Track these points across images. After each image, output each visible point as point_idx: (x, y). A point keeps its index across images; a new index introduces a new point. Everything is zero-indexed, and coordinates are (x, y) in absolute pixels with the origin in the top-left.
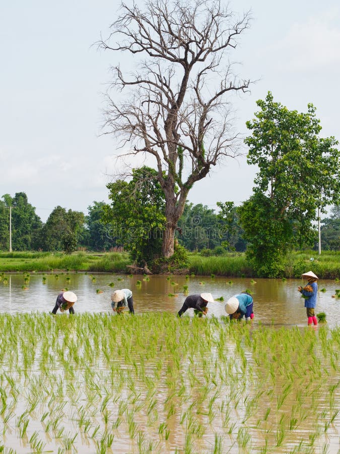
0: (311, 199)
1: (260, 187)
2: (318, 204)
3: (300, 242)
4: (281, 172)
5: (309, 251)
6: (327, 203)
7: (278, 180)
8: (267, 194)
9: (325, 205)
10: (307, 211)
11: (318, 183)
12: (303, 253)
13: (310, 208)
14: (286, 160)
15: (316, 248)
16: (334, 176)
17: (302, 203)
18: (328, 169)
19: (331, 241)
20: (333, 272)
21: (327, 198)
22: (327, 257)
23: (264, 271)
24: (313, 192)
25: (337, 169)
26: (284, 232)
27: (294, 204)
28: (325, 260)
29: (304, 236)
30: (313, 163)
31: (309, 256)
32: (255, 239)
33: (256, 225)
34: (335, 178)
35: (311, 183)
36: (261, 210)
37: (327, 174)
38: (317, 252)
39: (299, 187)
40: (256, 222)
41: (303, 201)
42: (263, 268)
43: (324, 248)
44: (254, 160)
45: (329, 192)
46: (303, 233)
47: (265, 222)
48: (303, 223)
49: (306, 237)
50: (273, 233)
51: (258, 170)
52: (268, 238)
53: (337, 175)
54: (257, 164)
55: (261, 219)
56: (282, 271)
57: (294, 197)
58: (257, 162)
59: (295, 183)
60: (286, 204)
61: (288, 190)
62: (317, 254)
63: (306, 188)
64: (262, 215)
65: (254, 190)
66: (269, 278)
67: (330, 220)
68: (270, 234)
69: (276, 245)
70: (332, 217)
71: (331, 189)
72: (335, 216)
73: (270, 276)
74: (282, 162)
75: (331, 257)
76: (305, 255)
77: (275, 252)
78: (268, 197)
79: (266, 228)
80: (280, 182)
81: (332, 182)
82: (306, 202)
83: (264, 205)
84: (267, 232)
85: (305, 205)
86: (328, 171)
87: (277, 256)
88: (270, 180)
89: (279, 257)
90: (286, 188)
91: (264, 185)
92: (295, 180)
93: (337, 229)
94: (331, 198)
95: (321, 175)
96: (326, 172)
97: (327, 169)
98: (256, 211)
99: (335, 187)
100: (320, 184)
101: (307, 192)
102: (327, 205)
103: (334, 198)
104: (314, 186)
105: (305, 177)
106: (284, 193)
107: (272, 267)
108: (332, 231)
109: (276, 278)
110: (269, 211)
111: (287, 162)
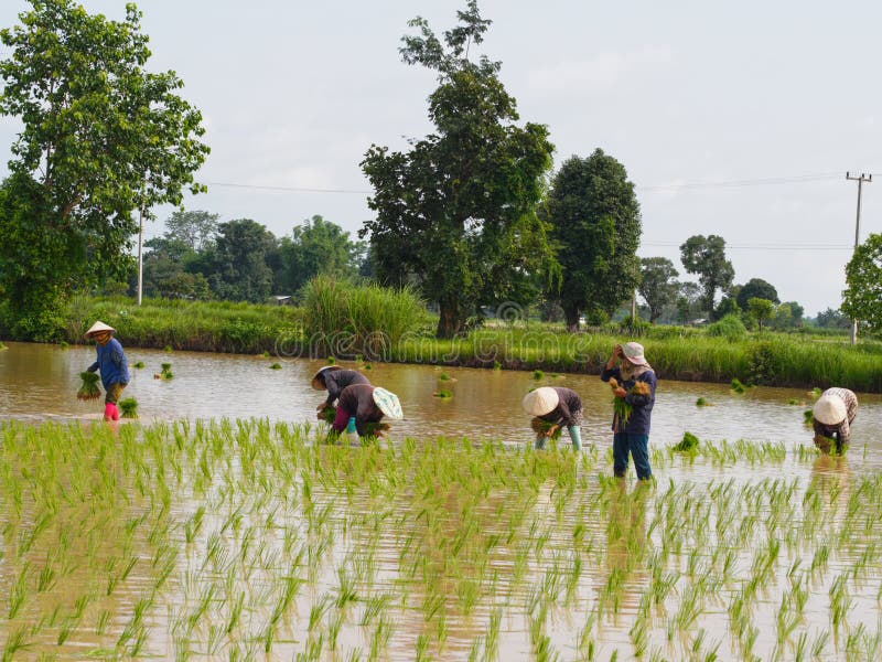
0: (124, 189)
1: (23, 162)
2: (139, 201)
3: (99, 272)
4: (66, 134)
5: (118, 296)
6: (154, 200)
7: (61, 149)
8: (38, 174)
9: (151, 204)
10: (115, 214)
11: (140, 161)
12: (107, 300)
13: (122, 208)
14: (78, 110)
15: (132, 293)
16: (172, 149)
17: (105, 198)
18: (161, 134)
19: (163, 282)
20: (161, 335)
21: (156, 190)
22: (151, 309)
23: (24, 328)
24: (129, 177)
25: (178, 136)
26: (69, 253)
27: (90, 199)
28: (149, 315)
29: (107, 263)
30: (132, 120)
31: (118, 307)
32: (9, 264)
33: (13, 236)
34: (173, 152)
35: (125, 160)
36: (25, 207)
37: (158, 144)
38: (133, 300)
39: (101, 165)
40: (12, 229)
41: (110, 193)
42: (24, 322)
43: (148, 292)
44: (14, 106)
45: (160, 180)
46: (106, 256)
47: (30, 232)
48: (108, 237)
49: (112, 264)
50: (46, 254)
51: (22, 128)
52: (35, 263)
53: (177, 147)
54: (20, 116)
55: (24, 224)
56: (62, 330)
57: (93, 184)
58: (19, 111)
59: (94, 156)
60: (75, 197)
61: (82, 172)
62: (136, 303)
63: (115, 169)
64: (25, 217)
65: (12, 167)
66: (33, 342)
67: (164, 241)
68: (40, 256)
69: (50, 276)
70: (168, 236)
71: (166, 174)
72: (173, 235)
73: (36, 338)
74: (70, 115)
75: (161, 310)
76: (110, 304)
77: (49, 291)
78: (39, 181)
79: (32, 243)
80: (65, 155)
81: (168, 159)
82: (115, 196)
83: (32, 198)
84: (35, 252)
85: (112, 201)
86: (161, 138)
87: (51, 300)
88: (44, 148)
89: (56, 301)
90: (75, 167)
91: (31, 158)
92: (94, 150)
93: (176, 261)
94: (164, 192)
95: (147, 145)
96: (156, 139)
97: (158, 134)
98: (13, 207)
99: (173, 170)
100: (144, 162)
101: (118, 175)
102: (155, 204)
103: (170, 191)
104: (131, 166)
105: (114, 147)
106: (72, 176)
107: (42, 321)
108: (166, 261)
109: (49, 342)
110: (39, 210)
111: (79, 115)
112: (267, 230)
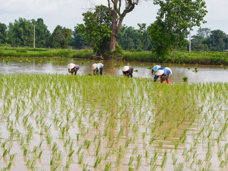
0: (185, 23)
1: (160, 17)
2: (189, 25)
3: (179, 45)
4: (170, 9)
5: (184, 51)
6: (193, 25)
7: (169, 12)
8: (163, 20)
9: (192, 26)
10: (183, 29)
11: (189, 15)
12: (181, 52)
13: (185, 27)
14: (174, 3)
15: (188, 50)
16: (197, 12)
17: (180, 25)
18: (195, 8)
19: (196, 47)
20: (195, 60)
21: (193, 22)
22: (193, 54)
23: (160, 59)
24: (186, 19)
25: (199, 8)
26: (171, 39)
27: (176, 25)
28: (192, 55)
29: (181, 42)
30: (187, 5)
31: (184, 53)
32: (156, 43)
33: (157, 36)
34: (198, 13)
35: (185, 15)
36: (160, 28)
37: (194, 11)
38: (188, 52)
39: (179, 17)
40: (157, 34)
42: (160, 58)
43: (192, 49)
44: (157, 2)
45: (194, 20)
46: (181, 40)
47: (161, 34)
48: (181, 35)
49: (182, 42)
50: (165, 40)
51: (160, 7)
52: (163, 42)
53: (199, 11)
54: (159, 5)
55: (160, 33)
56: (170, 59)
57: (177, 22)
58: (158, 3)
59: (177, 15)
60: (172, 25)
61: (174, 18)
62: (189, 52)
63: (183, 17)
64: (160, 31)
65: (157, 18)
66: (163, 63)
67: (196, 36)
68: (164, 41)
69: (167, 46)
70: (198, 35)
71: (196, 18)
72: (199, 34)
73: (163, 62)
74: (172, 4)
75: (195, 54)
76: (182, 53)
77: (166, 49)
78: (163, 21)
79: (162, 37)
80: (170, 14)
81: (196, 14)
82: (183, 24)
83: (162, 26)
84: (163, 39)
85: (182, 26)
86: (195, 9)
87: (167, 52)
88: (165, 13)
89: (168, 52)
90: (173, 17)
91: (162, 15)
92: (177, 13)
93: (199, 41)
94: (195, 23)
95: (191, 11)
96: (193, 9)
97: (194, 8)
98: (157, 28)
99: (198, 17)
100: (190, 15)
101: (184, 19)
102: (193, 26)
103: (197, 23)
104: (187, 17)
105: (183, 11)
106: (172, 20)
107: (165, 57)
108: (197, 42)
109: (167, 63)
110: (164, 29)
111: (174, 4)
112: (224, 32)
